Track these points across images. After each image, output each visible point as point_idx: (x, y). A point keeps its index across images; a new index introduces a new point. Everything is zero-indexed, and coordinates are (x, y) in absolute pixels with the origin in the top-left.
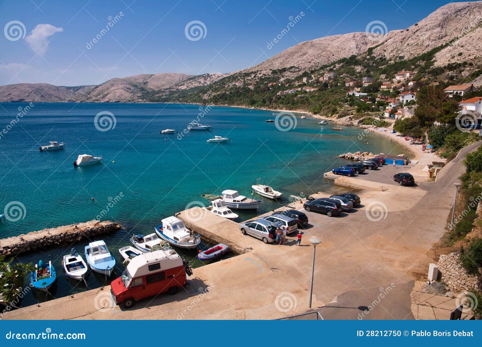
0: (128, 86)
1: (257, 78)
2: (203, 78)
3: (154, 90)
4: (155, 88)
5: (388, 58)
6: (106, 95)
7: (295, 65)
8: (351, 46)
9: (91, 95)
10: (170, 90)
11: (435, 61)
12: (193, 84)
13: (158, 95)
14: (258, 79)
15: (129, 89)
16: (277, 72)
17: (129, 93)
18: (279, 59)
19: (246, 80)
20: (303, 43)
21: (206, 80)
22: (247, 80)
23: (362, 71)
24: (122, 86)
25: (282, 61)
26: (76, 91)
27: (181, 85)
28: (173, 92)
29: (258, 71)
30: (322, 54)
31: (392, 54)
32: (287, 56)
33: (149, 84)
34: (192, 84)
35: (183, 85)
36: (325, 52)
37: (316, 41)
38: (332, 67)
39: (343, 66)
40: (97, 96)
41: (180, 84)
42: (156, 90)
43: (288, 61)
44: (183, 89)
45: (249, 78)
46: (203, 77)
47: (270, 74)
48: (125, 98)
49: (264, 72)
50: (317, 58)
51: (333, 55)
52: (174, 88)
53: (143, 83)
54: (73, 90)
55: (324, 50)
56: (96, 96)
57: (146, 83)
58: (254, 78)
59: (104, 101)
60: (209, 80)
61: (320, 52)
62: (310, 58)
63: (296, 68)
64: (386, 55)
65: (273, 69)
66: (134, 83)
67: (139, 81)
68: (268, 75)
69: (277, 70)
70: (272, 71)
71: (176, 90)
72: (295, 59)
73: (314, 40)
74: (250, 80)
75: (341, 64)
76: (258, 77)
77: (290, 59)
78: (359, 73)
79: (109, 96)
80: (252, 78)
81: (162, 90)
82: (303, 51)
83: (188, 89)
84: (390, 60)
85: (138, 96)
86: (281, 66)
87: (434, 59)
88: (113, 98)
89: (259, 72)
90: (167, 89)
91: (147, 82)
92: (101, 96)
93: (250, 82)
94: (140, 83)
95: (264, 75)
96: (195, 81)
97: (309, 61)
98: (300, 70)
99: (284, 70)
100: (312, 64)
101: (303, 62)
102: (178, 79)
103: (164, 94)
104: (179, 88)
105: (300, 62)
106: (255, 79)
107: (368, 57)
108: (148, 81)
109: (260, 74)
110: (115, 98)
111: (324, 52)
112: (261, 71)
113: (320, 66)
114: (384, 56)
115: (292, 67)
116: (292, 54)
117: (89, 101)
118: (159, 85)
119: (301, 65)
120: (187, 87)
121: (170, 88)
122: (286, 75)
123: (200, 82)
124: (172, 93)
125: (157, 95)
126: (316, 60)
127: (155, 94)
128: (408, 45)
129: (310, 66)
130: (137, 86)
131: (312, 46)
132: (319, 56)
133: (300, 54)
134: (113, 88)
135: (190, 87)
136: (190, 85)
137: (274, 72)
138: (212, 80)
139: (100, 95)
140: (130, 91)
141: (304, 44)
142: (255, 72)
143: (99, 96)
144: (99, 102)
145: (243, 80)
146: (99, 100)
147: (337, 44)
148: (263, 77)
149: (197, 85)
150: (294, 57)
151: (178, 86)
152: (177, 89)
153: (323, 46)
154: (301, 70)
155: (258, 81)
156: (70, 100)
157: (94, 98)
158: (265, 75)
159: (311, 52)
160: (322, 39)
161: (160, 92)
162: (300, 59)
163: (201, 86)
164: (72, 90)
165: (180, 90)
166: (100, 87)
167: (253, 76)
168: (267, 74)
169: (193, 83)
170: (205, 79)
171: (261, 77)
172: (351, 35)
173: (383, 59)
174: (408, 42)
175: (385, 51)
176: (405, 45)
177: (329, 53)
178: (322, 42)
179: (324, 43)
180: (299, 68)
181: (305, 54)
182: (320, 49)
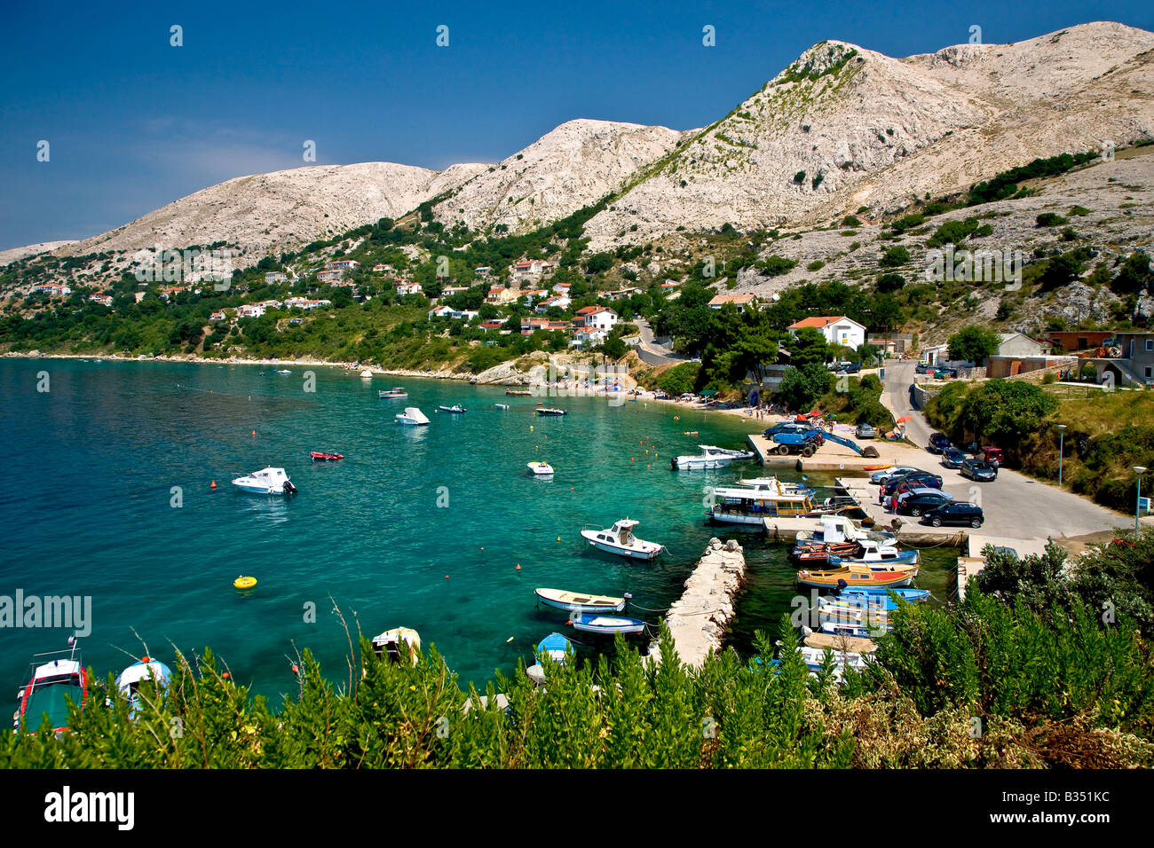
5: (472, 229)
7: (227, 239)
11: (588, 239)
14: (118, 274)
18: (175, 220)
20: (239, 179)
22: (80, 277)
23: (421, 257)
29: (113, 253)
31: (479, 220)
32: (196, 212)
36: (305, 207)
37: (274, 177)
38: (340, 246)
39: (365, 243)
43: (201, 226)
45: (86, 272)
49: (132, 256)
55: (299, 201)
58: (104, 274)
61: (290, 206)
62: (265, 222)
63: (229, 246)
64: (465, 220)
72: (224, 223)
73: (269, 175)
74: (91, 278)
75: (362, 240)
77: (207, 223)
78: (415, 262)
80: (97, 273)
82: (245, 200)
84: (477, 232)
86: (183, 240)
87: (584, 236)
89: (117, 256)
93: (91, 283)
95: (134, 263)
97: (263, 228)
98: (241, 252)
100: (274, 235)
106: (109, 276)
107: (424, 224)
112: (121, 253)
114: (463, 223)
116: (213, 208)
126: (282, 226)
128: (511, 199)
129: (269, 243)
131: (267, 189)
133: (234, 210)
141: (242, 183)
142: (102, 257)
145: (64, 279)
147: (332, 189)
148: (133, 271)
150: (218, 216)
153: (295, 190)
154: (244, 252)
155: (119, 279)
159: (265, 203)
160: (289, 172)
162: (237, 221)
167: (98, 266)
171: (125, 270)
172: (364, 169)
173: (461, 231)
174: (509, 195)
175: (462, 211)
176: (505, 201)
177: (314, 210)
178: (292, 182)
179: (297, 183)
180: (239, 245)
181: (250, 210)
182: (288, 198)
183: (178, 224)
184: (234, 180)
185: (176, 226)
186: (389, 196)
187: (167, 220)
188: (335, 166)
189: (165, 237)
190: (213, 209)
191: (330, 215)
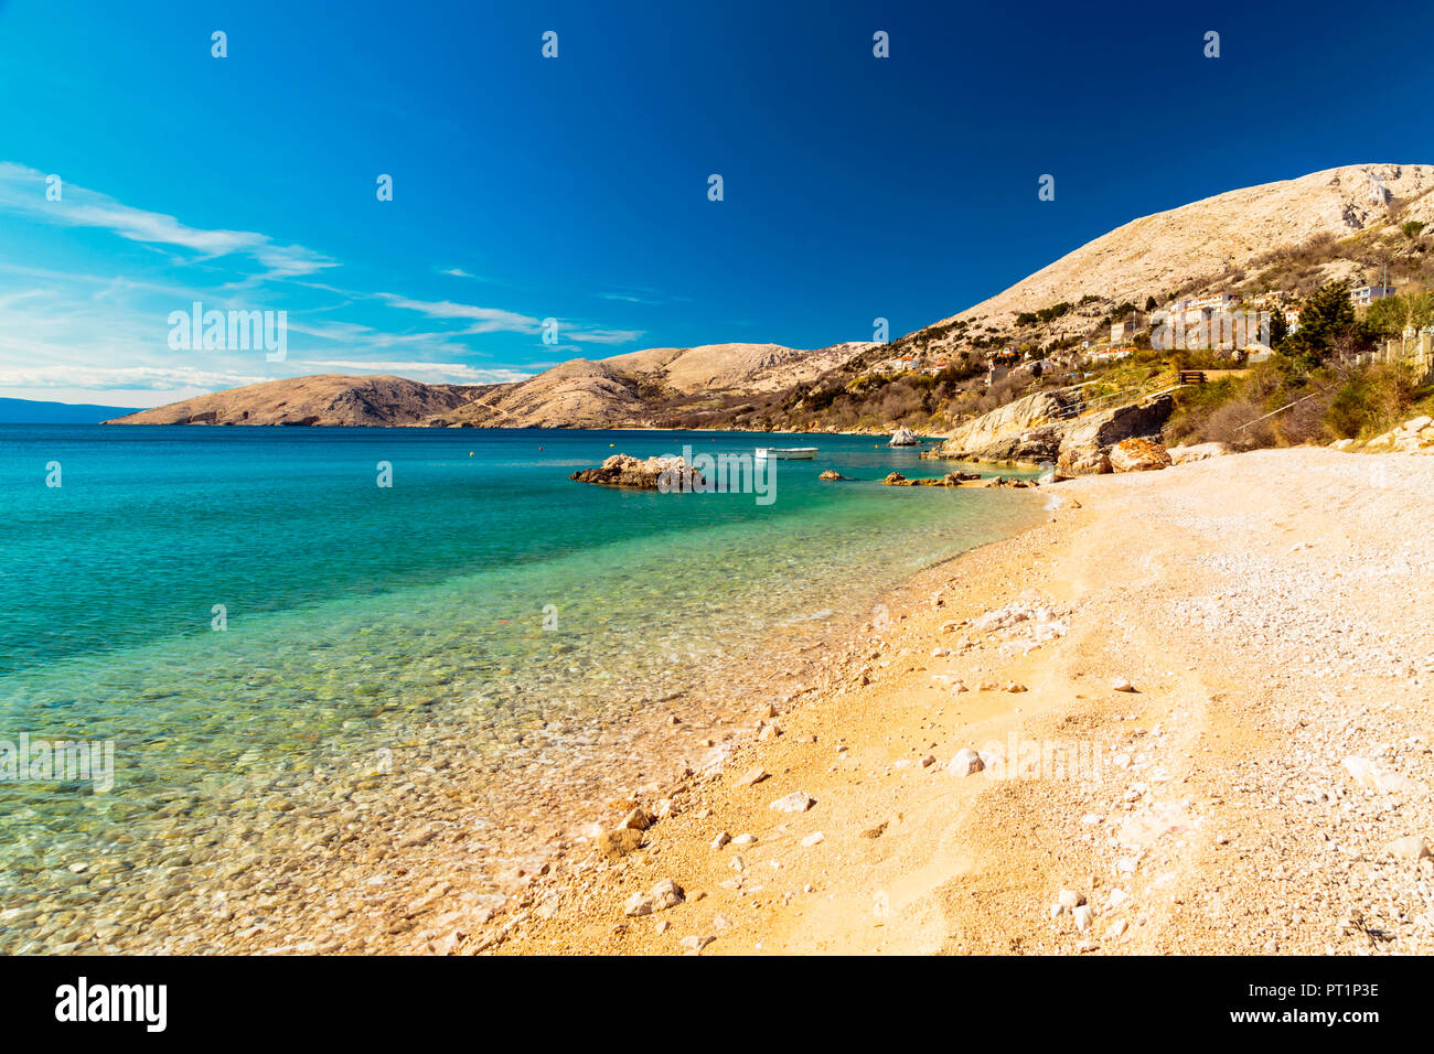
0: (608, 382)
2: (829, 357)
3: (681, 394)
4: (688, 387)
6: (537, 406)
8: (1324, 214)
9: (500, 407)
10: (727, 393)
12: (797, 374)
13: (690, 408)
14: (969, 343)
15: (610, 391)
16: (1035, 320)
17: (606, 401)
18: (1050, 278)
19: (929, 349)
22: (933, 349)
24: (591, 381)
25: (1057, 284)
27: (763, 378)
28: (733, 397)
29: (974, 319)
30: (1206, 249)
33: (671, 376)
34: (794, 375)
35: (767, 378)
36: (1218, 241)
40: (515, 408)
41: (759, 376)
42: (689, 392)
44: (763, 389)
47: (1011, 326)
48: (589, 416)
49: (992, 322)
50: (1182, 265)
51: (1247, 247)
52: (739, 389)
53: (654, 373)
54: (469, 395)
56: (511, 410)
57: (663, 375)
58: (956, 344)
59: (526, 425)
61: (1197, 243)
62: (1157, 267)
63: (1104, 301)
65: (1024, 312)
66: (630, 373)
67: (643, 369)
68: (1004, 329)
69: (1039, 312)
70: (1017, 317)
71: (743, 394)
72: (1106, 274)
74: (942, 349)
77: (1086, 276)
79: (543, 409)
80: (949, 343)
81: (705, 393)
83: (779, 389)
86: (1051, 298)
88: (553, 414)
90: (719, 391)
91: (666, 371)
92: (525, 409)
94: (645, 374)
95: (989, 330)
96: (802, 365)
97: (1153, 275)
99: (1062, 310)
101: (1133, 279)
102: (759, 361)
103: (705, 405)
104: (754, 387)
105: (1121, 281)
106: (959, 346)
108: (669, 368)
110: (560, 416)
111: (1212, 242)
115: (1087, 300)
117: (488, 424)
118: (699, 379)
119: (1121, 291)
120: (779, 383)
121: (727, 388)
122: (1064, 326)
124: (728, 402)
125: (687, 408)
127: (682, 405)
130: (635, 383)
133: (1124, 255)
134: (562, 388)
135: (787, 383)
136: (785, 377)
137: (1026, 320)
139: (521, 407)
140: (610, 395)
142: (962, 325)
143: (519, 410)
144: (513, 426)
145: (919, 351)
146: (514, 421)
147: (1264, 212)
148: (985, 339)
151: (751, 382)
152: (748, 391)
153: (1209, 221)
155: (967, 349)
156: (438, 421)
157: (505, 415)
158: (995, 331)
161: (695, 397)
162: (1121, 270)
165: (756, 393)
168: (999, 328)
169: (797, 371)
171: (979, 338)
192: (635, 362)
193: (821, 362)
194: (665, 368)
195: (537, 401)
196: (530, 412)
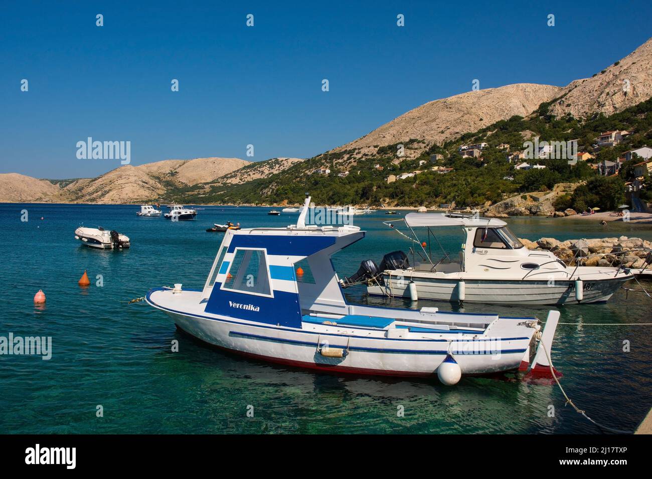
1: (352, 160)
2: (268, 166)
3: (186, 185)
4: (189, 182)
5: (576, 118)
6: (107, 192)
7: (419, 138)
9: (83, 193)
10: (213, 185)
12: (252, 175)
13: (193, 193)
14: (355, 161)
15: (146, 183)
16: (387, 151)
17: (145, 189)
18: (391, 129)
19: (334, 164)
20: (431, 102)
21: (272, 169)
22: (337, 164)
24: (136, 178)
25: (395, 132)
26: (65, 186)
27: (232, 177)
28: (217, 187)
29: (355, 149)
30: (464, 119)
31: (582, 111)
32: (404, 123)
33: (179, 175)
34: (250, 175)
35: (234, 177)
36: (468, 115)
37: (452, 99)
38: (480, 135)
39: (498, 133)
40: (93, 193)
41: (229, 176)
42: (191, 185)
43: (405, 131)
44: (234, 183)
45: (340, 161)
46: (268, 164)
47: (375, 153)
48: (138, 197)
49: (365, 151)
50: (454, 126)
51: (481, 120)
52: (219, 182)
53: (169, 173)
54: (60, 184)
55: (465, 112)
57: (174, 174)
58: (348, 162)
59: (101, 203)
60: (277, 168)
61: (459, 116)
62: (442, 126)
63: (419, 142)
64: (571, 112)
65: (380, 146)
66: (156, 174)
67: (163, 171)
68: (372, 155)
69: (388, 146)
70: (378, 149)
71: (222, 185)
72: (418, 129)
73: (449, 99)
74: (341, 164)
75: (496, 131)
76: (355, 158)
77: (409, 129)
79: (111, 193)
80: (345, 161)
81: (200, 185)
82: (432, 114)
83: (242, 183)
84: (580, 120)
85: (159, 195)
89: (357, 151)
90: (207, 183)
91: (176, 172)
92: (100, 193)
93: (340, 167)
94: (164, 174)
95: (364, 155)
96: (254, 170)
97: (440, 130)
98: (425, 145)
100: (447, 135)
101: (432, 132)
103: (202, 191)
104: (228, 182)
105: (426, 133)
106: (350, 163)
107: (541, 117)
108: (177, 170)
109: (359, 153)
110: (121, 197)
111: (466, 116)
112: (359, 149)
113: (459, 136)
114: (569, 114)
115: (412, 141)
117: (79, 202)
118: (196, 177)
119: (427, 137)
120: (241, 179)
121: (213, 182)
123: (263, 172)
124: (214, 190)
125: (190, 193)
126: (452, 128)
127: (188, 191)
128: (608, 94)
129: (443, 138)
130: (160, 178)
131: (448, 107)
132: (459, 122)
133: (425, 120)
134: (120, 182)
135: (246, 180)
136: (245, 176)
137: (382, 151)
138: (282, 168)
139: (97, 192)
140: (147, 186)
141: (433, 105)
142: (350, 152)
143: (97, 194)
144: (94, 203)
145: (329, 165)
146: (94, 200)
147: (487, 103)
148: (363, 159)
149: (257, 176)
150: (416, 125)
152: (225, 184)
153: (463, 106)
154: (427, 145)
155: (355, 164)
156: (49, 200)
157: (88, 197)
158: (367, 155)
159: (444, 115)
160: (460, 95)
161: (196, 187)
162: (426, 127)
163: (264, 179)
164: (58, 185)
165: (230, 185)
166: (100, 180)
167: (346, 157)
168: (369, 154)
169: (251, 173)
170: (271, 167)
171: (360, 158)
172: (510, 89)
173: (569, 119)
174: (607, 90)
175: (569, 105)
176: (604, 95)
177: (474, 116)
178: (462, 100)
179: (465, 101)
180: (425, 141)
181: (434, 120)
182: (459, 110)
183: (393, 131)
184: (429, 103)
185: (391, 132)
186: (526, 105)
187: (387, 129)
188: (491, 89)
189: (384, 139)
190: (414, 121)
191: (484, 119)
192: (159, 167)
193: (263, 169)
194: (176, 171)
195: (107, 189)
196: (103, 195)
